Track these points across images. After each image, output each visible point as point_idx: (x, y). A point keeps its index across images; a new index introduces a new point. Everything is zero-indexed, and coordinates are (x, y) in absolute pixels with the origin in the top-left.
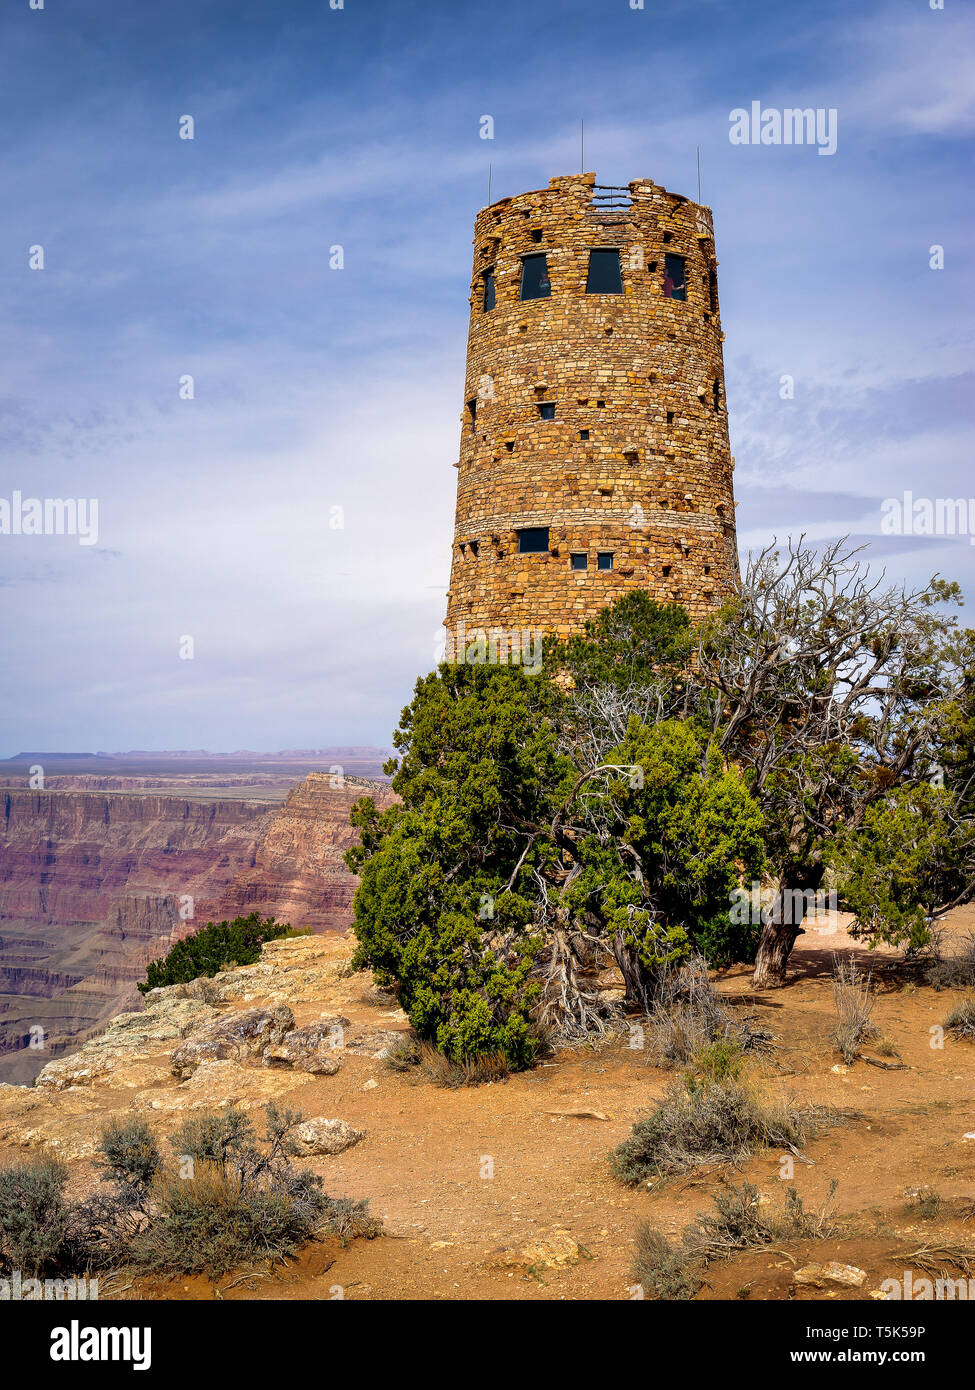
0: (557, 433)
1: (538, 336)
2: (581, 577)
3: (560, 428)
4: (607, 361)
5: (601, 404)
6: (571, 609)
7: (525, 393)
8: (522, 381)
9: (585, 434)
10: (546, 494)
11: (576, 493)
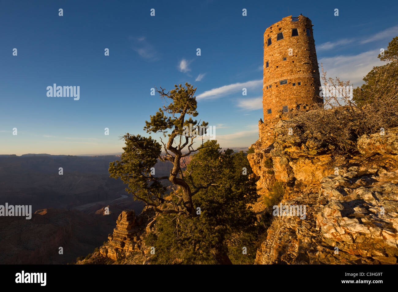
0: (288, 62)
1: (282, 46)
2: (295, 87)
3: (288, 61)
4: (297, 48)
5: (296, 56)
6: (293, 93)
7: (280, 57)
8: (279, 55)
9: (293, 62)
10: (286, 74)
11: (293, 72)
